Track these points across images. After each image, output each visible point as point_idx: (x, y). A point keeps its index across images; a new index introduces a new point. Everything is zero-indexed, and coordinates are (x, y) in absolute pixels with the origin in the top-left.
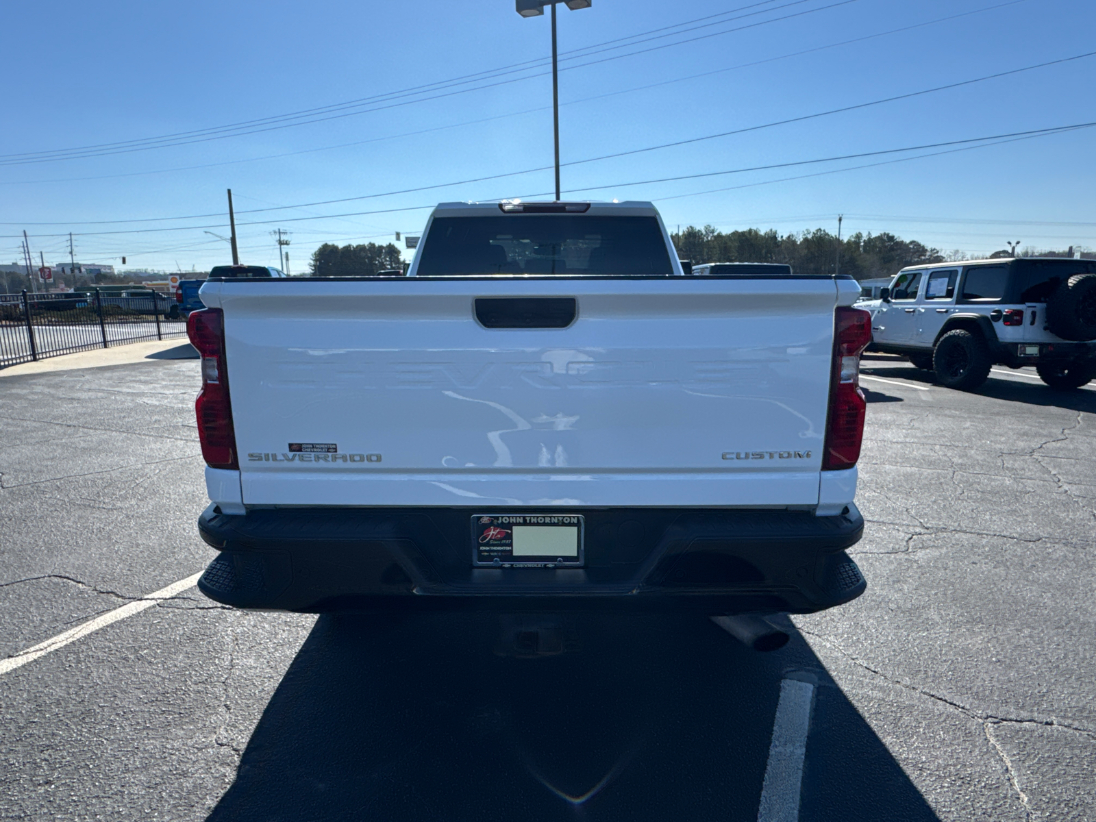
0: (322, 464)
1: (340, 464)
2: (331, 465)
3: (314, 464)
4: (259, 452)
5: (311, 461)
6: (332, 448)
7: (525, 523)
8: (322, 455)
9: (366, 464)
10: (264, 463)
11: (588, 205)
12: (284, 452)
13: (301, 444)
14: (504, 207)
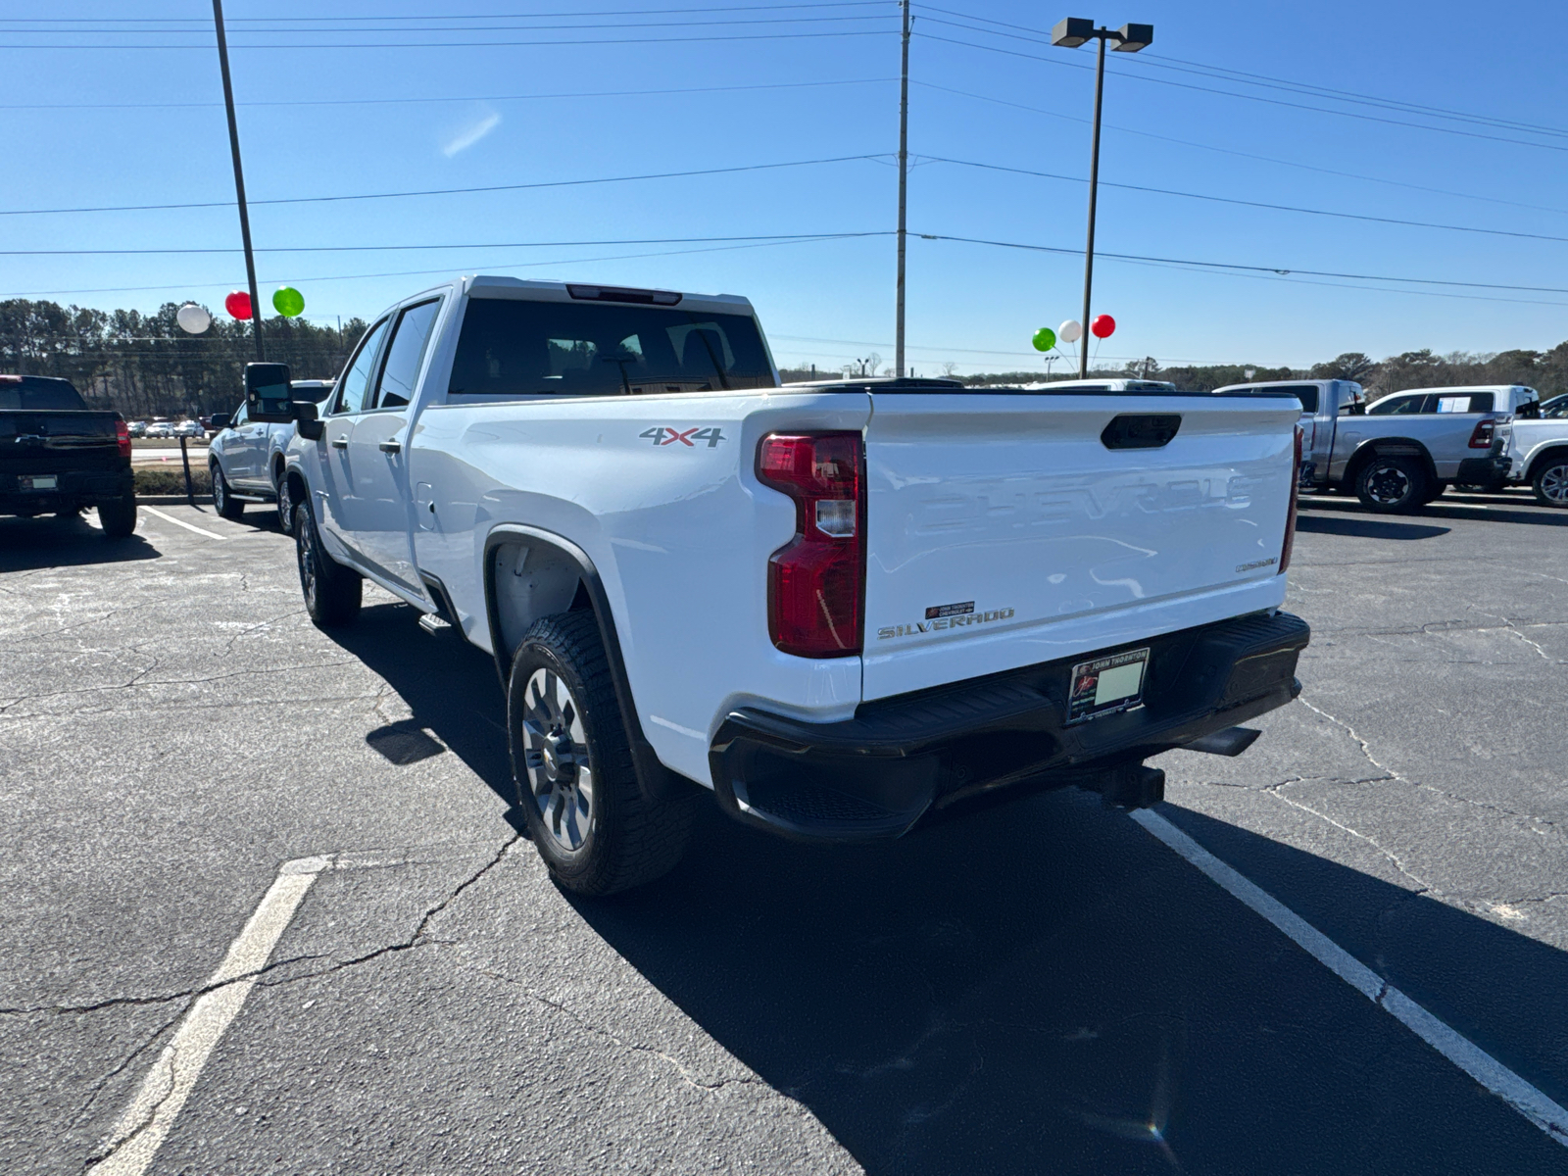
0: (958, 629)
1: (975, 626)
2: (966, 628)
3: (949, 632)
4: (891, 625)
5: (946, 628)
6: (968, 607)
7: (1111, 667)
8: (957, 618)
9: (1000, 622)
10: (896, 640)
11: (679, 296)
12: (919, 621)
13: (939, 607)
14: (573, 290)
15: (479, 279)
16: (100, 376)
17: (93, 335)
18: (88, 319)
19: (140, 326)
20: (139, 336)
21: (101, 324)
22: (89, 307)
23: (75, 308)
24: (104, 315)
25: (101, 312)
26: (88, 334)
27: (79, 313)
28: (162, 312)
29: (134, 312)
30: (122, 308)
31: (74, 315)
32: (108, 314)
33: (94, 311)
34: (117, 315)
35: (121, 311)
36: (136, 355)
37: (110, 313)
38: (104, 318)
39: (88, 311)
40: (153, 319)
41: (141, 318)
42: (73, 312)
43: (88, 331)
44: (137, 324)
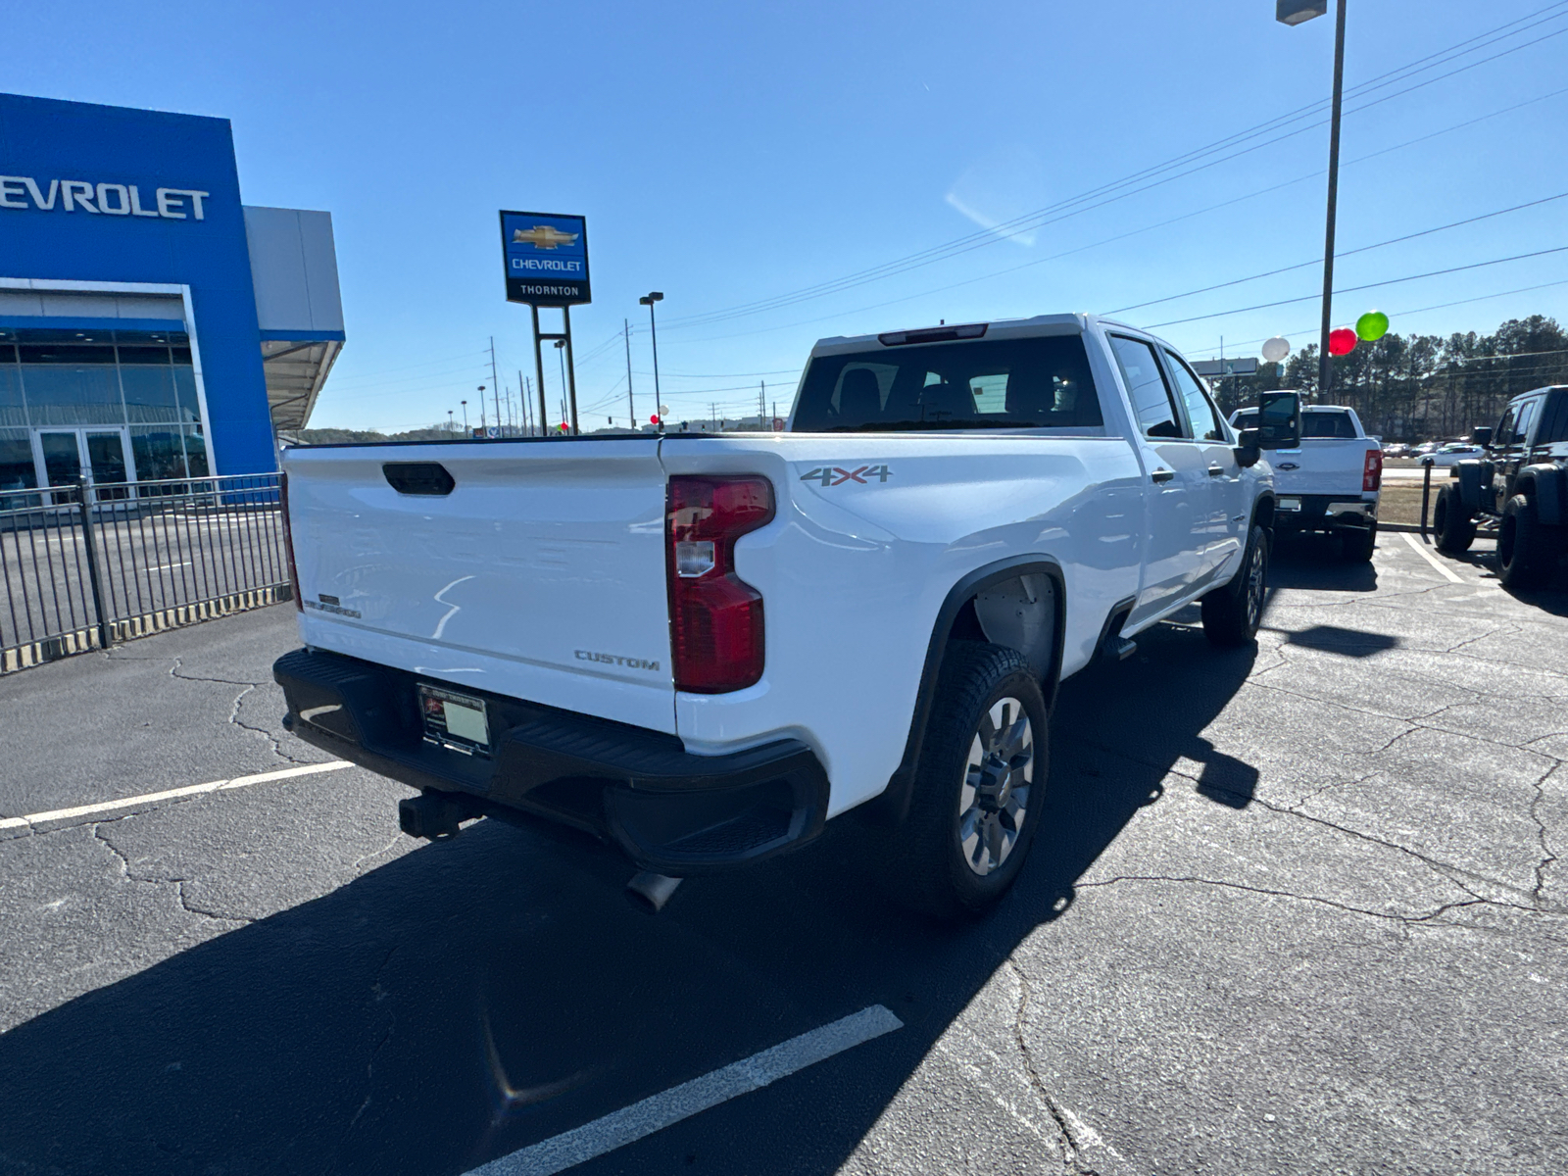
5: (330, 611)
7: (448, 700)
8: (332, 606)
11: (985, 326)
14: (883, 339)
15: (820, 341)
16: (1423, 399)
17: (1425, 361)
18: (1424, 346)
19: (1474, 347)
20: (1471, 357)
21: (1436, 349)
22: (1427, 335)
23: (1414, 337)
24: (1441, 340)
25: (1438, 338)
26: (1421, 360)
27: (1417, 341)
28: (1501, 330)
29: (1472, 334)
30: (1458, 332)
31: (1412, 343)
32: (1444, 339)
33: (1432, 337)
34: (1453, 339)
35: (1458, 335)
36: (1462, 376)
37: (1447, 337)
38: (1439, 343)
39: (1426, 339)
40: (1489, 339)
41: (1478, 339)
42: (1411, 341)
43: (1421, 357)
44: (1472, 345)
